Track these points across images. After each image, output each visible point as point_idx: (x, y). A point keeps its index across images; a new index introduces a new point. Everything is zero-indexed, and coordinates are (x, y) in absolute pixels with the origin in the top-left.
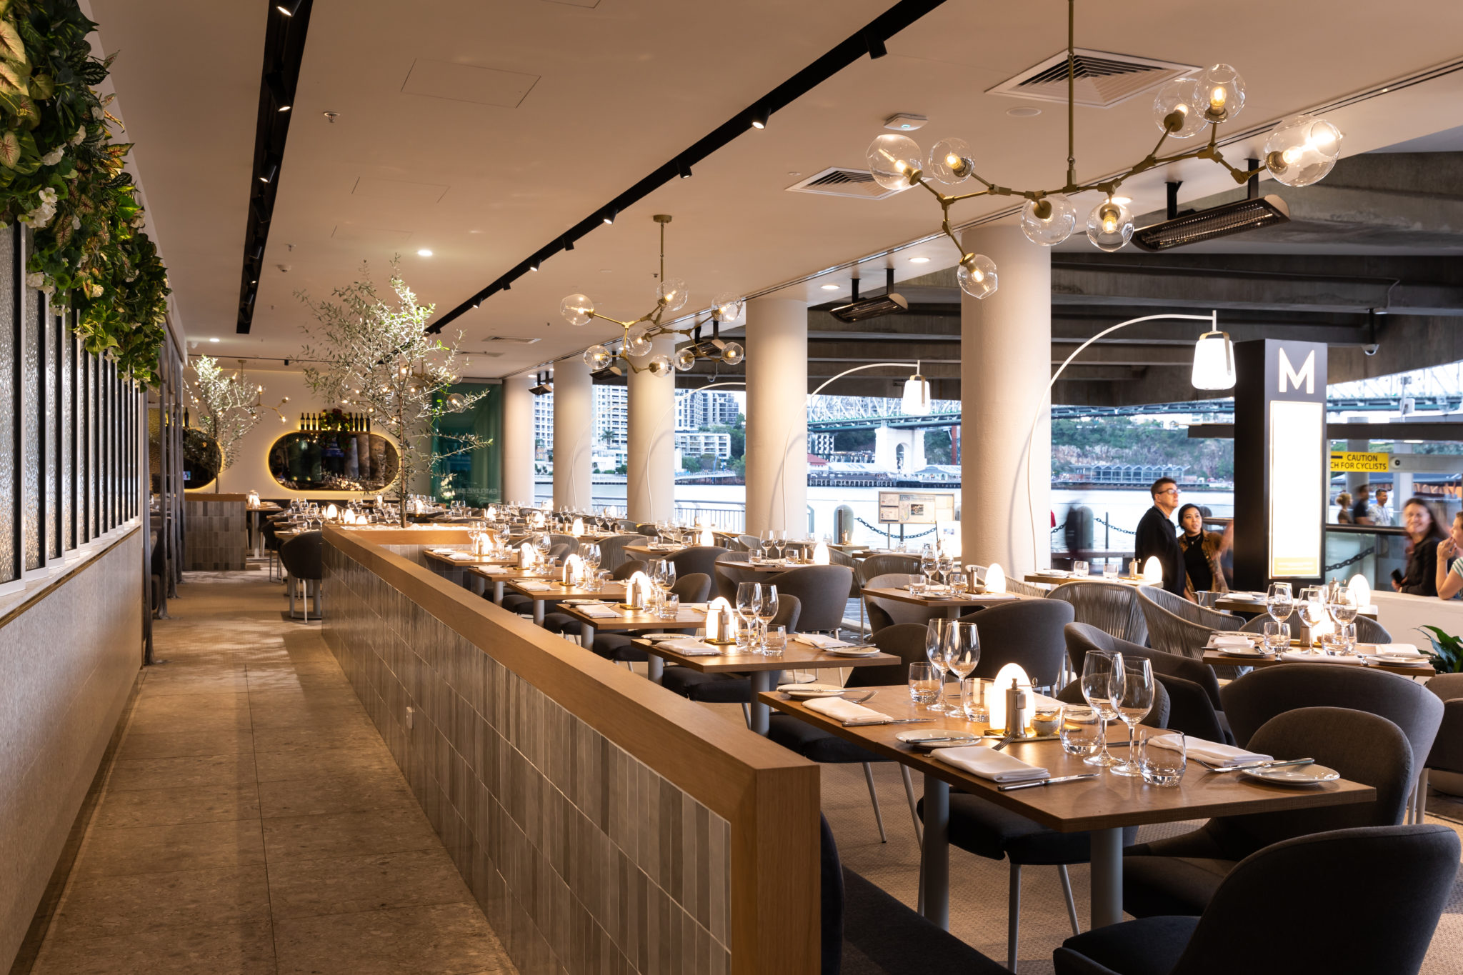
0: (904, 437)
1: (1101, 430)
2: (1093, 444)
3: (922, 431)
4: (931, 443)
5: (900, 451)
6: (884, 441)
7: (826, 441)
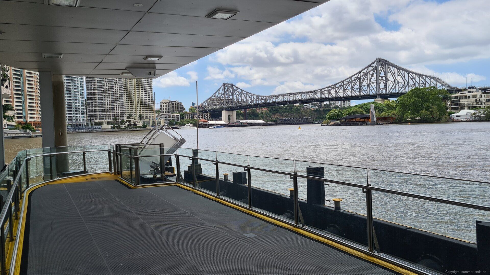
0: (230, 113)
1: (286, 109)
2: (284, 113)
3: (235, 111)
4: (238, 114)
5: (229, 117)
6: (225, 114)
7: (208, 115)
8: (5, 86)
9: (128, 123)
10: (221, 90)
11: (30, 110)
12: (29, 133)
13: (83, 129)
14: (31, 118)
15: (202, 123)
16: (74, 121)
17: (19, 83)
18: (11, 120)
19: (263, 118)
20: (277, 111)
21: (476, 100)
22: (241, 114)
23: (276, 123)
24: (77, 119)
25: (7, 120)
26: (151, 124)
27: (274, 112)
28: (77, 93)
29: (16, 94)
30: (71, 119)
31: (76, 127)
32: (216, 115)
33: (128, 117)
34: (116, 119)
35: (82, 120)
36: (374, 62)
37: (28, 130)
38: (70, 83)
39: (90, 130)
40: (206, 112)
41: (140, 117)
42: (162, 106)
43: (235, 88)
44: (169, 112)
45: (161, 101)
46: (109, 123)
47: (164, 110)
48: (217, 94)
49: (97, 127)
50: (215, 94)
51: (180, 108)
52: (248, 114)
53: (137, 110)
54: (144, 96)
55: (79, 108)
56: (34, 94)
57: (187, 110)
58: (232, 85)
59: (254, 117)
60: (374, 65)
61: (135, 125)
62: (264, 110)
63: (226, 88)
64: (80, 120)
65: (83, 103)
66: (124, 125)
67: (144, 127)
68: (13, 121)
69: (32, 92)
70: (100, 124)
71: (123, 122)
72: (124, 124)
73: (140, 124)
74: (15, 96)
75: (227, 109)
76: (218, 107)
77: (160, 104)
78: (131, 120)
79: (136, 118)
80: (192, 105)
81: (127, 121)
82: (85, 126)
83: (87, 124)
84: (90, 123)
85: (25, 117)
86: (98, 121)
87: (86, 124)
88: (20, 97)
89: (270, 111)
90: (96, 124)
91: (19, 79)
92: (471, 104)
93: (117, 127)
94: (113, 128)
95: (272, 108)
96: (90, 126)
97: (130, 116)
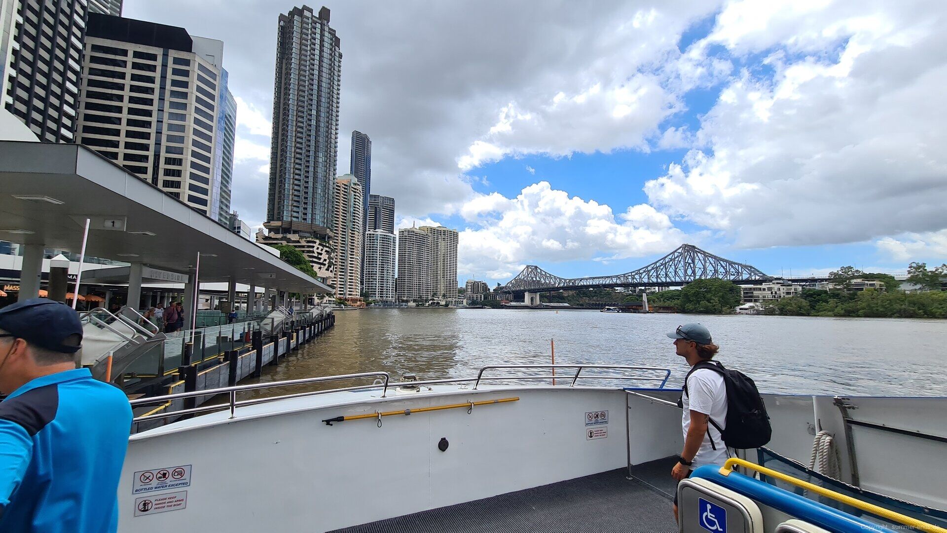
0: (533, 295)
1: (596, 292)
2: (593, 297)
3: (539, 293)
4: (541, 296)
5: (532, 299)
6: (527, 296)
7: (511, 297)
8: (330, 270)
9: (431, 301)
10: (525, 272)
11: (350, 288)
12: (342, 308)
13: (391, 305)
14: (350, 295)
15: (504, 304)
16: (384, 298)
17: (343, 266)
18: (332, 297)
19: (569, 301)
20: (585, 294)
21: (772, 293)
22: (546, 297)
23: (581, 307)
24: (387, 297)
25: (329, 297)
26: (453, 303)
27: (582, 296)
28: (389, 274)
29: (340, 275)
30: (382, 297)
31: (386, 304)
32: (519, 296)
33: (433, 296)
34: (420, 297)
35: (391, 297)
36: (680, 248)
37: (342, 305)
38: (384, 265)
39: (397, 307)
40: (509, 293)
41: (444, 296)
42: (467, 286)
43: (539, 271)
44: (473, 291)
45: (467, 281)
46: (414, 301)
47: (469, 290)
48: (520, 276)
49: (404, 304)
50: (519, 275)
51: (485, 287)
52: (554, 297)
53: (442, 289)
54: (448, 277)
55: (390, 287)
56: (353, 275)
57: (492, 291)
58: (536, 267)
59: (560, 300)
60: (680, 251)
61: (438, 303)
62: (571, 293)
63: (530, 270)
64: (389, 297)
65: (393, 283)
66: (427, 304)
67: (447, 305)
68: (334, 297)
69: (352, 273)
70: (407, 301)
71: (427, 301)
72: (428, 302)
73: (443, 303)
74: (339, 276)
75: (530, 291)
76: (522, 288)
77: (465, 284)
78: (435, 298)
79: (440, 297)
80: (497, 286)
81: (431, 300)
82: (393, 303)
83: (396, 302)
84: (397, 300)
85: (345, 294)
86: (405, 299)
87: (394, 301)
88: (343, 277)
89: (578, 294)
90: (403, 301)
91: (344, 263)
92: (767, 297)
93: (421, 304)
94: (418, 305)
95: (580, 292)
96: (397, 303)
97: (435, 294)
